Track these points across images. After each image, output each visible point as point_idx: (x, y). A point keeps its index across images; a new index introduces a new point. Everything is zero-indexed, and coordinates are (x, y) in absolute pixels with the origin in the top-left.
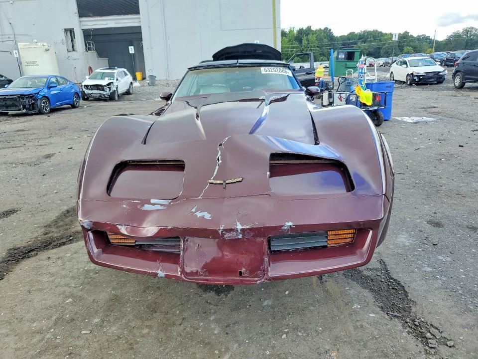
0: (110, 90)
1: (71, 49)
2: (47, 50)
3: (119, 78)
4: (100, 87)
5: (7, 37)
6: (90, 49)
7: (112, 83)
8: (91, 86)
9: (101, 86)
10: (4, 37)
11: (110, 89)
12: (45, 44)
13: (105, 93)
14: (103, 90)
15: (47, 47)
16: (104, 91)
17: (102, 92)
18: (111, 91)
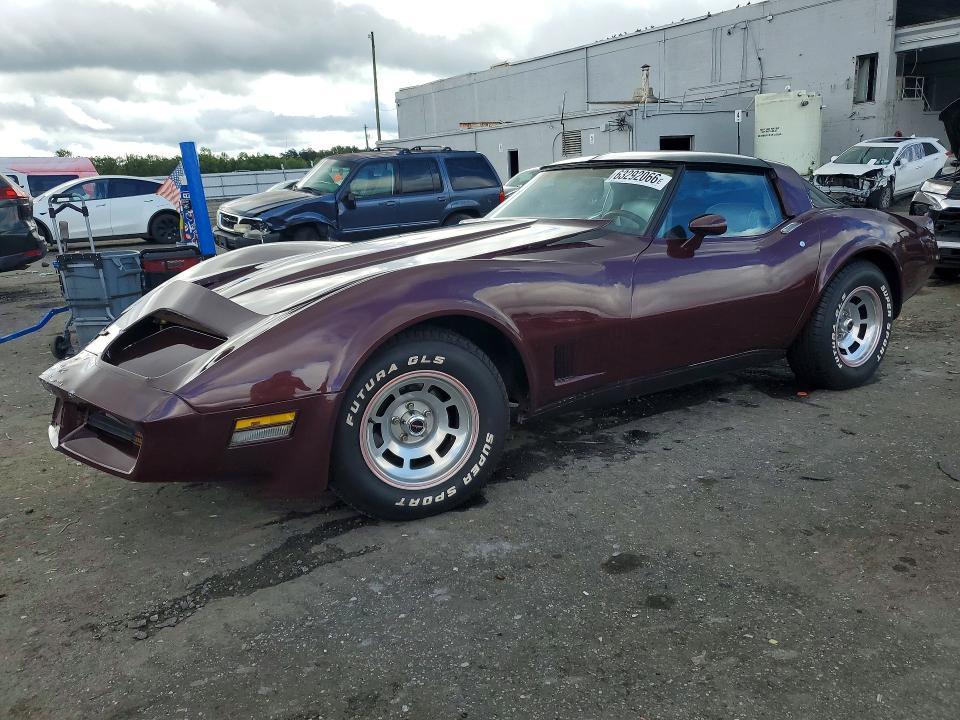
0: (871, 187)
1: (864, 95)
2: (804, 104)
3: (904, 161)
4: (850, 180)
5: (749, 84)
6: (910, 94)
7: (881, 170)
8: (831, 176)
9: (852, 176)
10: (744, 85)
11: (872, 184)
12: (803, 92)
13: (858, 192)
14: (856, 186)
15: (805, 99)
16: (858, 188)
17: (851, 190)
18: (874, 189)
